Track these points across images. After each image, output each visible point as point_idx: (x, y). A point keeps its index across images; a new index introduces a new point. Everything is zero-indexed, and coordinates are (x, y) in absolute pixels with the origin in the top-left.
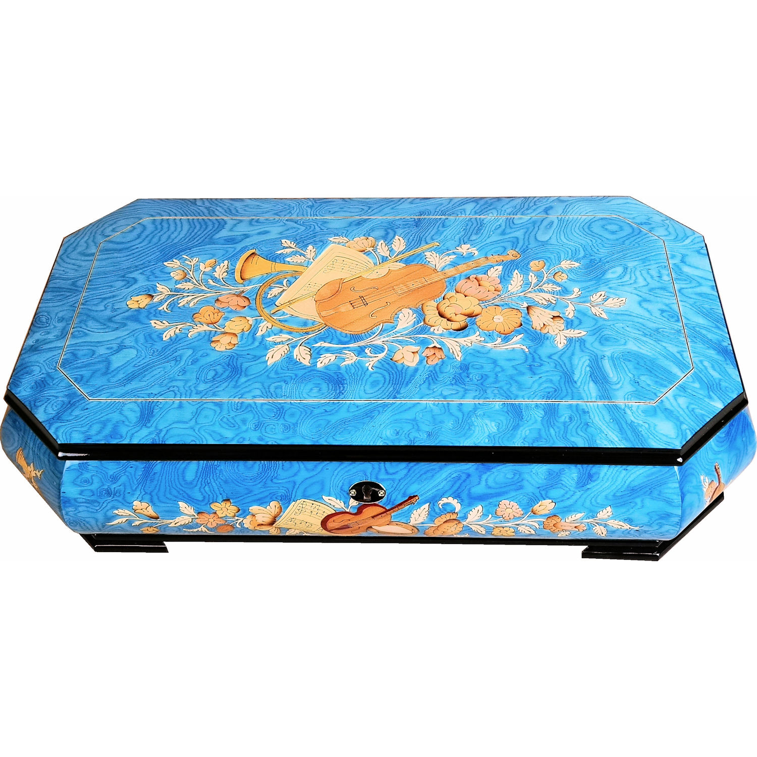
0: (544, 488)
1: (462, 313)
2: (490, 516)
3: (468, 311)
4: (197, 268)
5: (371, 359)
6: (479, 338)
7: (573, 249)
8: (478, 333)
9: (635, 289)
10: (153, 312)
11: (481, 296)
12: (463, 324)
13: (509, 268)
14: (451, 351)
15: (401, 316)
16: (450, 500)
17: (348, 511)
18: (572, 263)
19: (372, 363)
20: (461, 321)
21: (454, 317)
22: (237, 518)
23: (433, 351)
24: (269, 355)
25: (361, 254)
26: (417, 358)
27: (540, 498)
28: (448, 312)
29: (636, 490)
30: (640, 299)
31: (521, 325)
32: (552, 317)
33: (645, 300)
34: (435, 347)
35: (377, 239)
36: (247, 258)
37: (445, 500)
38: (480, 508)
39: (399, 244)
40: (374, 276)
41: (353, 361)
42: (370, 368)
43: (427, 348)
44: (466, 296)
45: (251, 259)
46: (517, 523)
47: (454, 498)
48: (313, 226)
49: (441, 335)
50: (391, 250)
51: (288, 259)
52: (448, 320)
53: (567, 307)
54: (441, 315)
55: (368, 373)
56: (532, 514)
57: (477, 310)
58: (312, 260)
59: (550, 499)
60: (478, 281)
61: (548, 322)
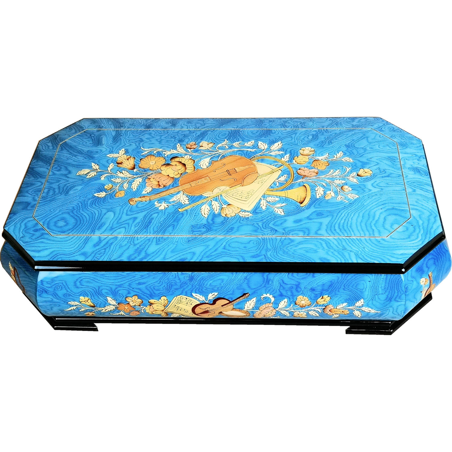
1: (172, 166)
3: (168, 167)
4: (336, 193)
5: (226, 144)
6: (166, 153)
8: (166, 155)
9: (68, 181)
11: (159, 176)
12: (173, 160)
13: (138, 193)
14: (182, 147)
15: (207, 164)
18: (98, 195)
19: (225, 142)
20: (173, 163)
21: (178, 164)
23: (192, 147)
24: (280, 145)
25: (230, 203)
26: (201, 144)
28: (180, 167)
30: (68, 176)
31: (140, 160)
32: (122, 164)
33: (65, 175)
34: (190, 149)
35: (219, 214)
36: (304, 201)
39: (205, 210)
40: (222, 188)
41: (235, 143)
42: (226, 140)
43: (195, 149)
44: (168, 175)
49: (186, 155)
50: (211, 205)
52: (181, 162)
53: (112, 169)
54: (184, 165)
55: (227, 138)
57: (163, 168)
58: (262, 198)
60: (159, 184)
61: (125, 161)
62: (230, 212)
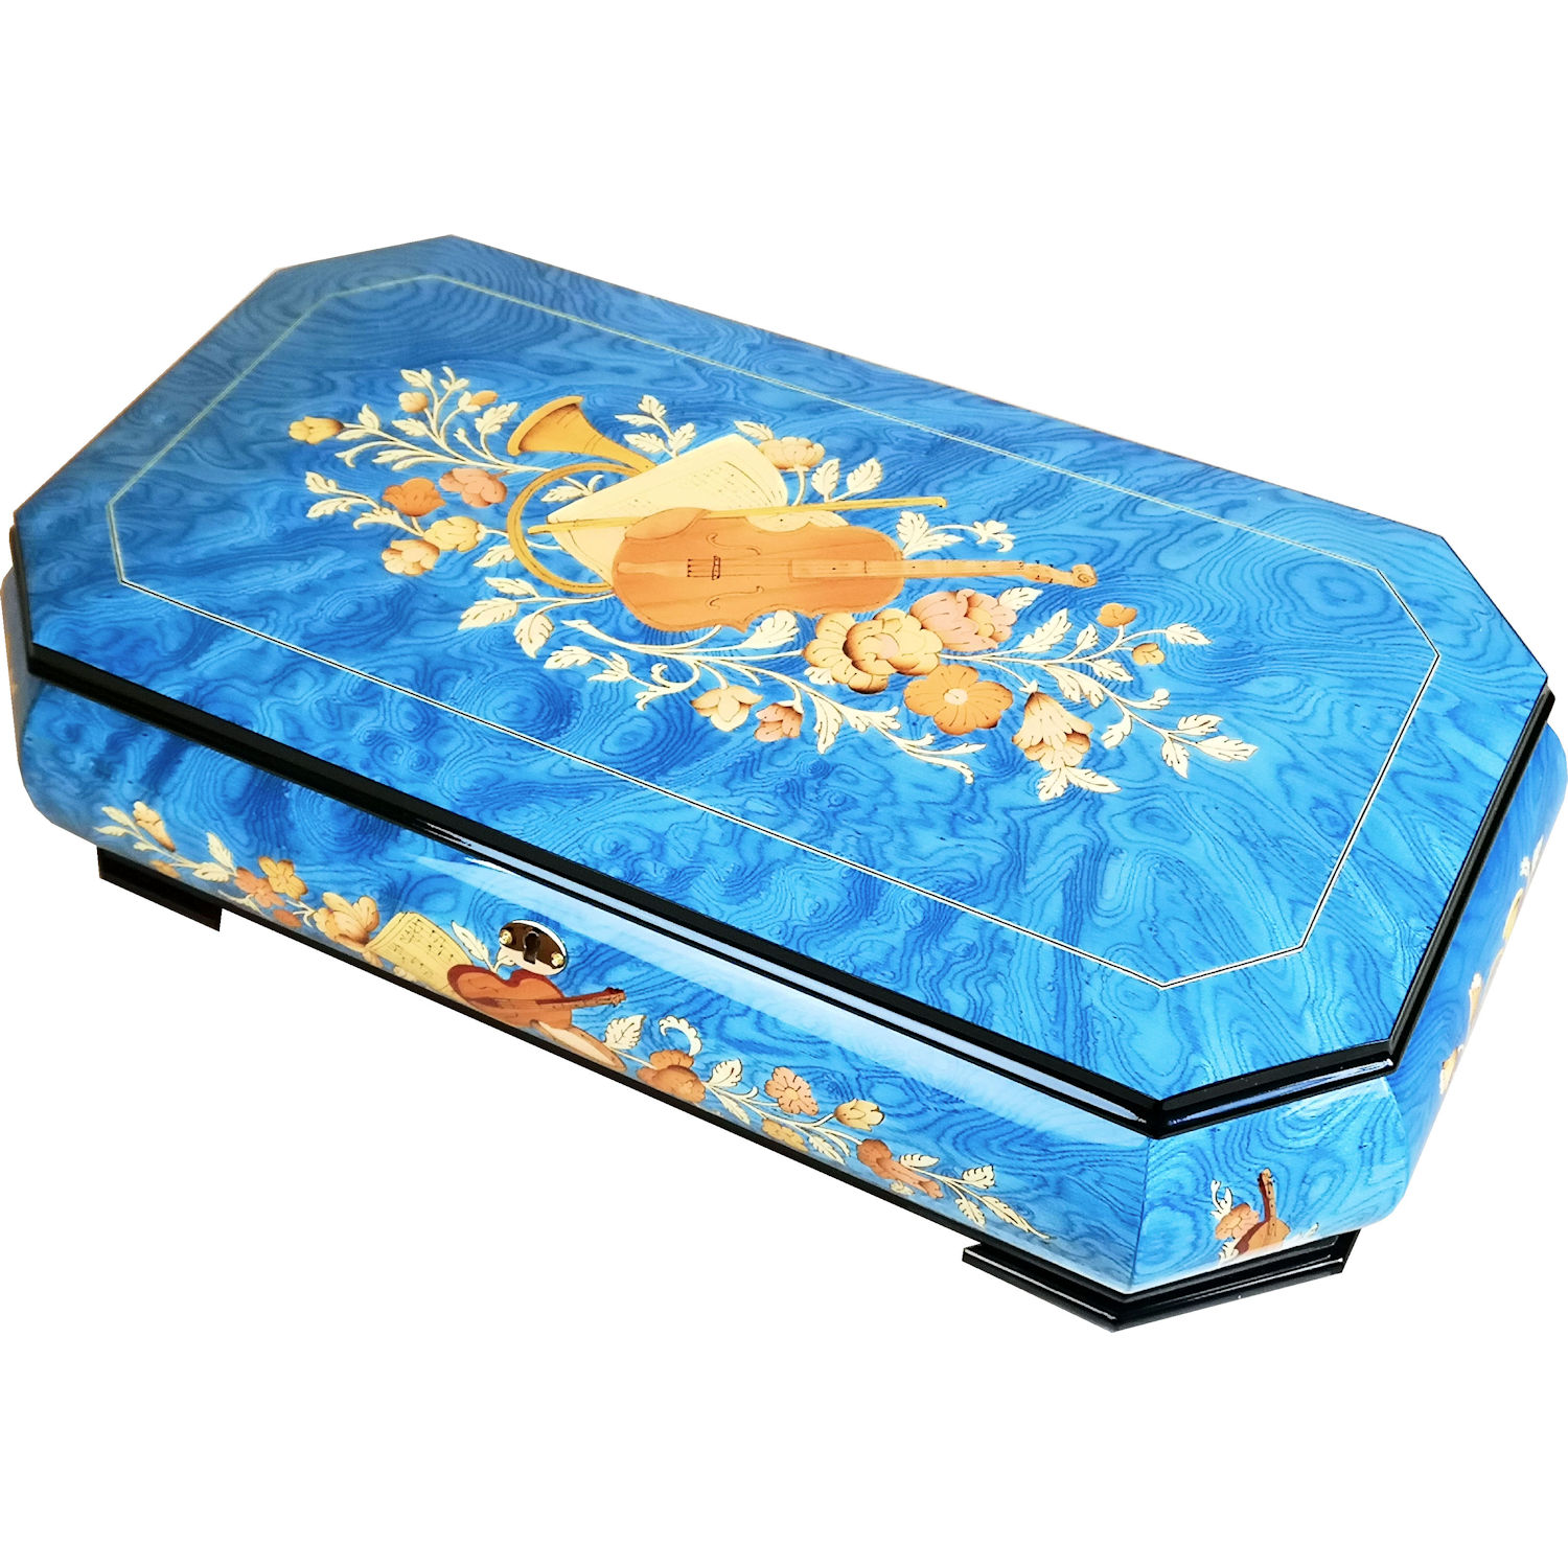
0: (868, 1074)
1: (893, 661)
2: (755, 1090)
3: (905, 661)
4: (453, 401)
5: (652, 687)
6: (889, 721)
7: (1218, 606)
8: (894, 711)
9: (1293, 736)
10: (322, 457)
11: (954, 638)
12: (877, 682)
13: (1053, 598)
14: (816, 729)
15: (767, 622)
16: (683, 1025)
17: (494, 970)
18: (1193, 635)
19: (650, 696)
20: (878, 673)
21: (868, 662)
22: (302, 905)
23: (780, 715)
24: (472, 611)
25: (777, 473)
26: (742, 717)
27: (857, 1093)
28: (863, 650)
29: (1053, 1154)
30: (1288, 759)
31: (995, 725)
32: (1070, 732)
33: (1298, 767)
34: (791, 708)
35: (829, 453)
36: (555, 411)
37: (671, 1022)
38: (736, 1065)
39: (867, 476)
40: (770, 524)
41: (617, 679)
42: (640, 706)
43: (774, 704)
44: (922, 628)
45: (563, 413)
46: (807, 1126)
47: (691, 1025)
48: (724, 387)
49: (818, 688)
50: (841, 485)
51: (628, 438)
52: (854, 664)
53: (1116, 721)
54: (846, 650)
55: (629, 713)
56: (834, 1119)
57: (926, 662)
58: (673, 454)
59: (875, 1101)
60: (970, 605)
61: (1054, 739)
62: (796, 449)
